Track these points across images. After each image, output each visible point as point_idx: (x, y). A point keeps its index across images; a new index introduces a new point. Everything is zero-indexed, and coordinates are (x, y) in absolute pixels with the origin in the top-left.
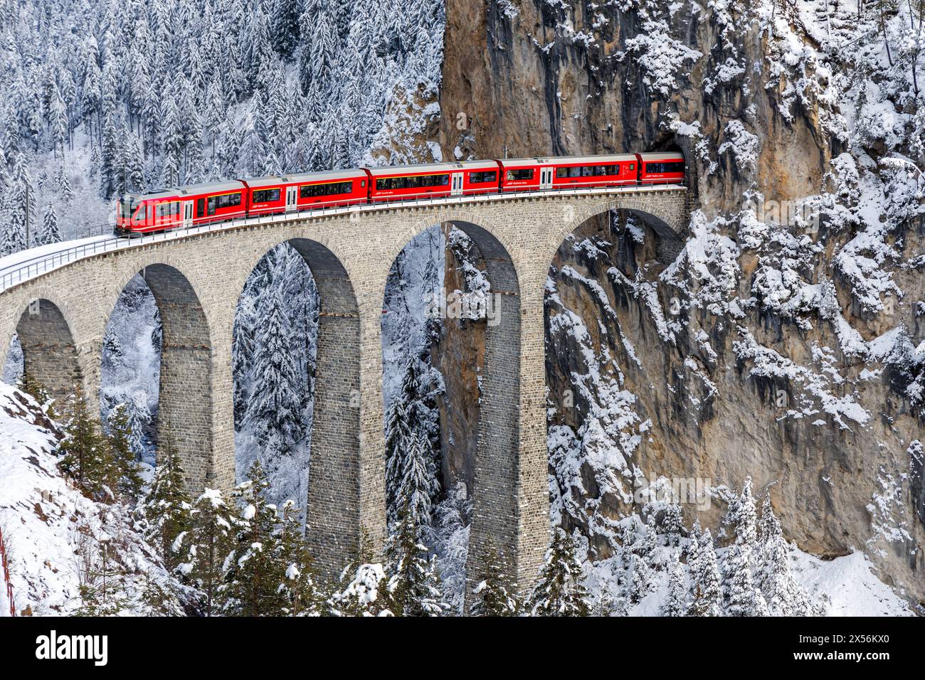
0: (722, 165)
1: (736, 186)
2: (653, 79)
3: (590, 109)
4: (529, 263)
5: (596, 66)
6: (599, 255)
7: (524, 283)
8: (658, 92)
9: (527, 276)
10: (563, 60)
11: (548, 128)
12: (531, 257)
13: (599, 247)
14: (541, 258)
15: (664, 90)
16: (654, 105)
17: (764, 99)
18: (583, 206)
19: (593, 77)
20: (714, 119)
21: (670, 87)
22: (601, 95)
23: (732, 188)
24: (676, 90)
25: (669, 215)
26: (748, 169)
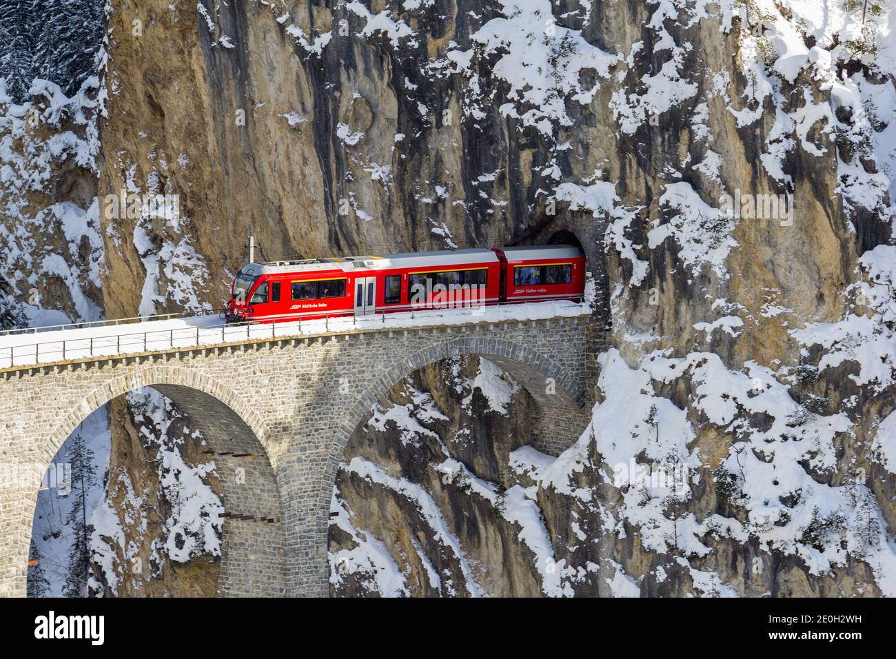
0: (657, 271)
1: (683, 307)
2: (522, 107)
3: (402, 163)
4: (299, 460)
5: (411, 81)
6: (422, 438)
7: (291, 498)
8: (532, 132)
9: (295, 486)
10: (347, 69)
11: (320, 197)
12: (304, 449)
13: (421, 423)
14: (322, 450)
15: (545, 128)
16: (526, 156)
17: (736, 147)
18: (400, 351)
19: (407, 102)
20: (638, 184)
21: (555, 122)
22: (423, 137)
23: (677, 313)
24: (567, 129)
25: (558, 364)
26: (705, 277)
